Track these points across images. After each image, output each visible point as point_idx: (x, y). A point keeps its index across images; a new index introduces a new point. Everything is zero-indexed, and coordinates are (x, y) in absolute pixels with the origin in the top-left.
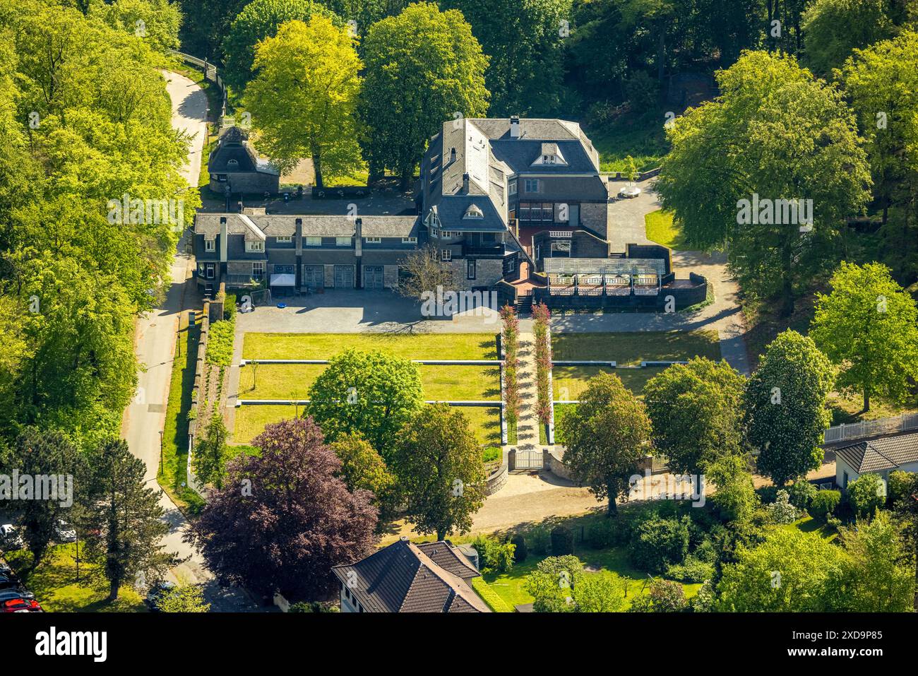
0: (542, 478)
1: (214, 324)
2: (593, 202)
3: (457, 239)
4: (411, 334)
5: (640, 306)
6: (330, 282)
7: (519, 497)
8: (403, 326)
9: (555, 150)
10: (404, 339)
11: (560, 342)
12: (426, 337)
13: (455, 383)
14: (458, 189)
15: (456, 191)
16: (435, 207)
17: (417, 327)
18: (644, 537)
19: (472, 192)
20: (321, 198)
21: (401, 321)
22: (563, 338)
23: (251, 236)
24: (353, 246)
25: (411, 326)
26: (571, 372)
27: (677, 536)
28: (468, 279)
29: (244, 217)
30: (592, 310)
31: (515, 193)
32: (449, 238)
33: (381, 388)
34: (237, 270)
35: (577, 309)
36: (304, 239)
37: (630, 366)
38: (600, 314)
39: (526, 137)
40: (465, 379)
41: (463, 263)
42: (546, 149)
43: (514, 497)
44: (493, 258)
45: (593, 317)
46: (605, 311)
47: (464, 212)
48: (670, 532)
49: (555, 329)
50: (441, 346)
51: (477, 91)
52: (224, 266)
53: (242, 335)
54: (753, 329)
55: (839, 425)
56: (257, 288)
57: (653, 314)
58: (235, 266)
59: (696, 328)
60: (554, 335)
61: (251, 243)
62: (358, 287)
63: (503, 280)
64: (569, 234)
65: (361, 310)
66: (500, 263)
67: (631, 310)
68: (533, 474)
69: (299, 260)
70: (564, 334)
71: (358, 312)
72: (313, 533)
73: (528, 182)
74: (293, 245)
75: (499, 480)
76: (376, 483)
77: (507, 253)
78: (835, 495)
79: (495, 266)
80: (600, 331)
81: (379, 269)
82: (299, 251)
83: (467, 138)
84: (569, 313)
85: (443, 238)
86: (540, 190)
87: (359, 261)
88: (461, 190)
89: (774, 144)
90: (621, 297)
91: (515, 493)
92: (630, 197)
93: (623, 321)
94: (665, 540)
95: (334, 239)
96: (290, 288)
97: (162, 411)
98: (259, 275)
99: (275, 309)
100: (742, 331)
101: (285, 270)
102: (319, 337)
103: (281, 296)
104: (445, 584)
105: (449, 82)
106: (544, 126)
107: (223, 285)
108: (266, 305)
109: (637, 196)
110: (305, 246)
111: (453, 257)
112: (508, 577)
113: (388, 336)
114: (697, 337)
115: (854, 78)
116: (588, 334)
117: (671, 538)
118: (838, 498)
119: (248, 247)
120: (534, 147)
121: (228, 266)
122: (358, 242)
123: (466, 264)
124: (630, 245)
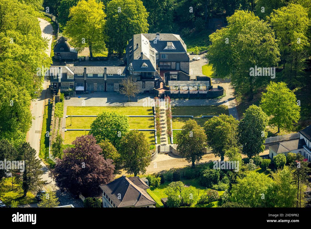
0: (169, 155)
1: (57, 104)
2: (184, 62)
3: (139, 74)
4: (124, 107)
5: (201, 97)
6: (96, 89)
7: (161, 161)
8: (121, 104)
9: (171, 44)
10: (121, 108)
11: (174, 109)
12: (129, 108)
13: (139, 123)
14: (139, 57)
15: (138, 58)
16: (131, 64)
17: (126, 104)
18: (205, 175)
19: (144, 59)
20: (92, 61)
21: (120, 102)
22: (175, 108)
23: (69, 74)
24: (104, 77)
25: (123, 104)
26: (178, 119)
27: (216, 175)
28: (143, 88)
29: (66, 67)
30: (185, 98)
31: (158, 59)
32: (136, 74)
33: (115, 124)
34: (64, 86)
35: (180, 98)
36: (87, 74)
37: (198, 117)
38: (188, 100)
39: (162, 40)
40: (142, 122)
41: (141, 82)
42: (169, 44)
43: (160, 162)
44: (151, 81)
45: (185, 101)
46: (189, 99)
47: (141, 65)
48: (213, 173)
49: (172, 105)
50: (134, 111)
51: (145, 24)
52: (60, 84)
53: (66, 107)
54: (239, 105)
55: (270, 137)
56: (71, 91)
57: (205, 100)
58: (64, 84)
59: (220, 104)
60: (172, 107)
61: (69, 76)
62: (105, 91)
63: (154, 88)
64: (176, 73)
65: (106, 99)
66: (153, 82)
67: (198, 98)
68: (166, 154)
69: (85, 81)
70: (175, 106)
71: (105, 99)
72: (93, 174)
73: (162, 55)
74: (83, 77)
75: (155, 156)
76: (114, 157)
77: (156, 79)
78: (269, 161)
79: (152, 84)
80: (188, 106)
81: (112, 85)
82: (85, 79)
83: (142, 40)
84: (177, 100)
85: (134, 74)
86: (167, 57)
87: (106, 82)
88: (140, 58)
89: (247, 42)
90: (194, 94)
91: (160, 160)
92: (197, 60)
93: (195, 102)
94: (212, 176)
95: (97, 75)
96: (82, 91)
97: (40, 133)
98: (72, 87)
99: (77, 98)
100: (236, 106)
101: (80, 85)
102: (92, 108)
103: (79, 94)
104: (138, 191)
105: (135, 21)
106: (168, 36)
107: (59, 90)
108: (74, 97)
109: (199, 60)
110: (87, 77)
111: (138, 81)
112: (158, 189)
113: (116, 107)
114: (220, 108)
115: (274, 19)
116: (183, 107)
117: (214, 175)
118: (270, 162)
119: (68, 77)
120: (164, 43)
121: (61, 84)
122: (105, 75)
123: (142, 83)
124: (197, 76)
